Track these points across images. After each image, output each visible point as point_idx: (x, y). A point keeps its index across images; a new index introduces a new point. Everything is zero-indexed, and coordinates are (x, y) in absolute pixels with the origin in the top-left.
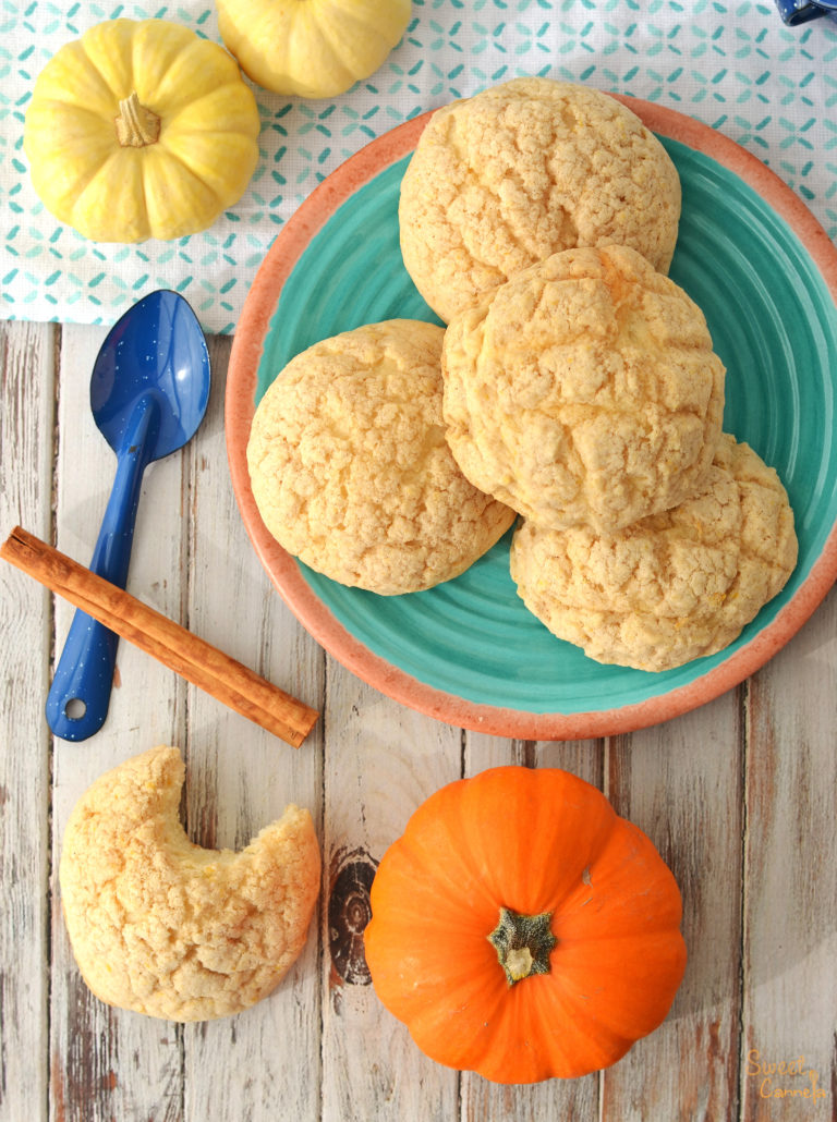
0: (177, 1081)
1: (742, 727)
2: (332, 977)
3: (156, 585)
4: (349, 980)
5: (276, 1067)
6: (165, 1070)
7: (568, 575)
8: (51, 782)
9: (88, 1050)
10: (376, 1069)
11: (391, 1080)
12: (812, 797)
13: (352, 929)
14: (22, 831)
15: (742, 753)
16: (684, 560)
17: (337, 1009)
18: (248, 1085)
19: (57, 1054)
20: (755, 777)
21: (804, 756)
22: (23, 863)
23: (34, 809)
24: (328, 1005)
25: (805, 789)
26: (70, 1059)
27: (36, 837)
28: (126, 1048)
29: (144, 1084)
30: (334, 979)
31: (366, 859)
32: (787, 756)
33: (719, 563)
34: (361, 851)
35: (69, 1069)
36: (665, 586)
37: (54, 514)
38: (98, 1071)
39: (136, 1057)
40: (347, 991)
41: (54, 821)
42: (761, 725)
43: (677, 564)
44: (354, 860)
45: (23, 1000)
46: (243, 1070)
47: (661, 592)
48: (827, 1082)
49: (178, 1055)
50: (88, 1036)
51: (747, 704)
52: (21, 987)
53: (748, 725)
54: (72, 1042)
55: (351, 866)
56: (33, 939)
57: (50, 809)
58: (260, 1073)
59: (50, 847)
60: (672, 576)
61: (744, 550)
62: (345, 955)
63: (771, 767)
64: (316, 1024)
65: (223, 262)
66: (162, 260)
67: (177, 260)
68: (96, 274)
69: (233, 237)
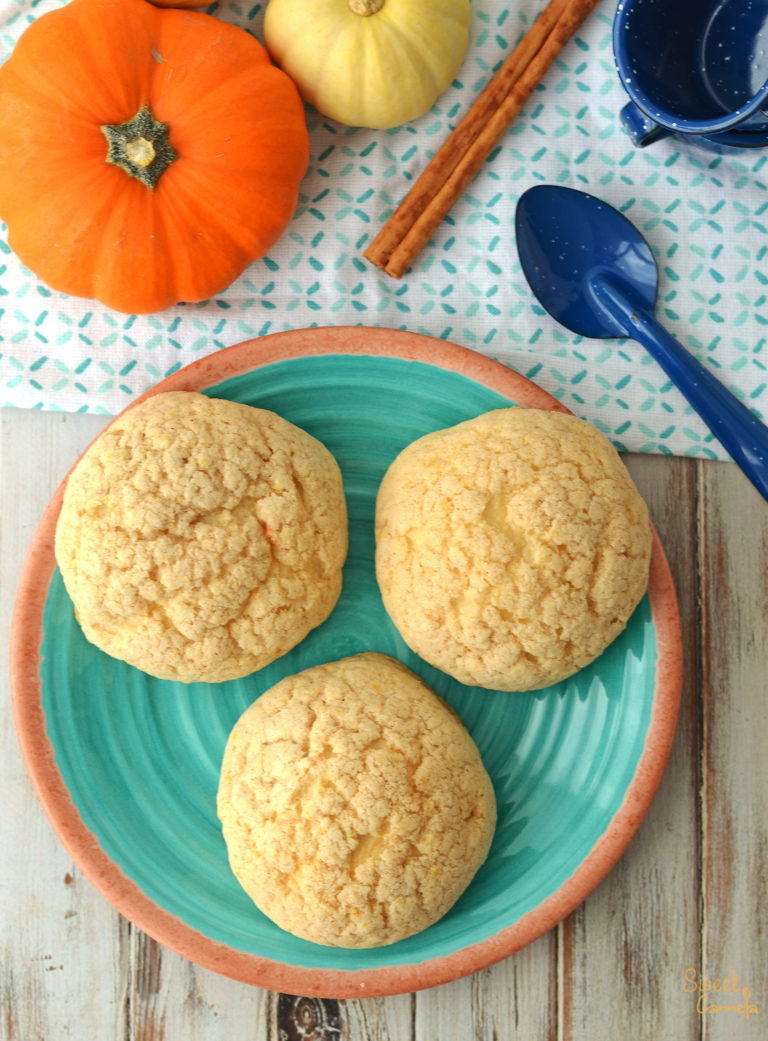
1: (698, 818)
13: (301, 1031)
15: (698, 844)
20: (712, 869)
21: (761, 847)
25: (762, 880)
32: (743, 846)
42: (718, 815)
51: (703, 794)
53: (705, 815)
63: (729, 858)
65: (168, 346)
66: (105, 343)
67: (121, 344)
68: (37, 357)
69: (178, 321)
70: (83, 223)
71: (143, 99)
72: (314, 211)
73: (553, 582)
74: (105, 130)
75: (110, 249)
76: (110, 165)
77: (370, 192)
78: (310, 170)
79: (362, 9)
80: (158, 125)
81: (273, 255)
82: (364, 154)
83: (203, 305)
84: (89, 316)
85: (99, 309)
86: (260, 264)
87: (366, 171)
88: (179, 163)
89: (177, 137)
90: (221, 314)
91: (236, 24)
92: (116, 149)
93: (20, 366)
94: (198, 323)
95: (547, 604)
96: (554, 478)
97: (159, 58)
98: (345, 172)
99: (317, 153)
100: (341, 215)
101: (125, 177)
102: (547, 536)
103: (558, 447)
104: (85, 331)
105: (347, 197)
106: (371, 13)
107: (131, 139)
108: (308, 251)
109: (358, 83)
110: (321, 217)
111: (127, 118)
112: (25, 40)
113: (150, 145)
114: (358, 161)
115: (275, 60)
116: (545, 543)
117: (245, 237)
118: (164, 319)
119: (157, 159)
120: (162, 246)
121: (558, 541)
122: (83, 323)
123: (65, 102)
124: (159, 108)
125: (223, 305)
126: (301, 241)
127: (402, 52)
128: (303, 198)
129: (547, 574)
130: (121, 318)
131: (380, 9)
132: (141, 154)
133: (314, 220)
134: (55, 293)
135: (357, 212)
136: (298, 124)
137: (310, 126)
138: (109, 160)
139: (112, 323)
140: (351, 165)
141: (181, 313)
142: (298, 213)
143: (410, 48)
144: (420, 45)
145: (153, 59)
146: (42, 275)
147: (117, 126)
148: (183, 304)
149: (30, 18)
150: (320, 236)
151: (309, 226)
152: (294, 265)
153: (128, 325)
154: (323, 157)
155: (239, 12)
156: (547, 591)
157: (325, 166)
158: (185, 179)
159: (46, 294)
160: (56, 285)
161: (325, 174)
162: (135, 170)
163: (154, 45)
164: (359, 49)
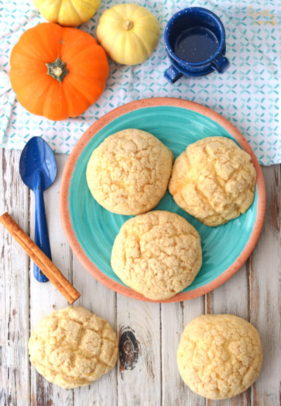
0: (71, 402)
1: (248, 285)
2: (120, 367)
3: (62, 244)
4: (126, 369)
5: (103, 396)
6: (68, 399)
7: (43, 357)
8: (30, 307)
9: (43, 393)
10: (135, 397)
11: (140, 400)
12: (271, 307)
13: (126, 352)
14: (21, 323)
15: (249, 294)
16: (79, 362)
17: (122, 378)
18: (94, 403)
19: (33, 394)
20: (253, 301)
21: (268, 294)
22: (21, 333)
23: (24, 316)
24: (119, 377)
25: (269, 305)
26: (37, 396)
27: (25, 325)
28: (55, 391)
29: (61, 403)
30: (121, 369)
31: (130, 330)
32: (263, 294)
33: (89, 365)
34: (129, 327)
35: (37, 399)
36: (72, 369)
37: (29, 222)
38: (46, 399)
39: (58, 395)
40: (125, 372)
41: (31, 320)
42: (254, 284)
43: (76, 363)
44: (126, 330)
45: (22, 377)
46: (92, 398)
47: (70, 370)
48: (278, 398)
49: (72, 394)
50: (43, 388)
51: (250, 278)
52: (21, 373)
53: (250, 285)
54: (38, 390)
55: (125, 332)
56: (25, 358)
57: (30, 316)
58: (98, 399)
59: (30, 328)
60: (75, 366)
61: (99, 361)
62: (124, 361)
63: (258, 297)
64: (116, 383)
65: (66, 131)
66: (47, 130)
67: (52, 130)
68: (26, 134)
69: (69, 123)
70: (40, 93)
71: (58, 55)
72: (110, 89)
73: (235, 371)
74: (47, 65)
75: (48, 101)
76: (49, 76)
77: (127, 83)
78: (109, 77)
79: (126, 28)
80: (63, 63)
81: (98, 102)
82: (126, 71)
83: (77, 118)
84: (42, 122)
85: (45, 119)
86: (94, 105)
87: (126, 76)
88: (69, 75)
89: (68, 67)
90: (83, 121)
91: (87, 32)
92: (50, 70)
93: (21, 137)
94: (76, 124)
95: (231, 377)
96: (245, 341)
97: (63, 43)
98: (120, 77)
99: (112, 72)
100: (118, 90)
101: (53, 79)
102: (238, 357)
103: (248, 333)
104: (41, 126)
105: (121, 85)
106: (129, 30)
107: (55, 67)
108: (109, 101)
109: (123, 50)
110: (112, 91)
111: (54, 61)
112: (22, 37)
113: (60, 69)
114: (125, 74)
115: (99, 43)
116: (237, 359)
117: (89, 97)
118: (65, 122)
119: (62, 73)
120: (64, 100)
121: (241, 359)
122: (40, 124)
123: (34, 56)
124: (63, 57)
125: (83, 118)
126: (106, 98)
127: (137, 42)
128: (107, 85)
129: (234, 368)
130: (52, 122)
131: (132, 28)
132: (58, 72)
133: (110, 91)
134: (32, 115)
135: (123, 89)
136: (105, 62)
137: (109, 64)
138: (48, 74)
139: (49, 124)
140: (122, 75)
141: (70, 120)
142: (106, 89)
143: (140, 41)
144: (143, 40)
145: (61, 44)
146: (28, 109)
147: (50, 63)
148: (70, 118)
149: (23, 30)
150: (112, 97)
151: (109, 93)
152: (104, 106)
153: (54, 124)
154: (113, 73)
155: (88, 28)
156: (232, 373)
157: (114, 75)
158: (72, 80)
159: (29, 115)
160: (32, 112)
161: (114, 78)
162: (56, 77)
163: (62, 39)
164: (124, 40)
